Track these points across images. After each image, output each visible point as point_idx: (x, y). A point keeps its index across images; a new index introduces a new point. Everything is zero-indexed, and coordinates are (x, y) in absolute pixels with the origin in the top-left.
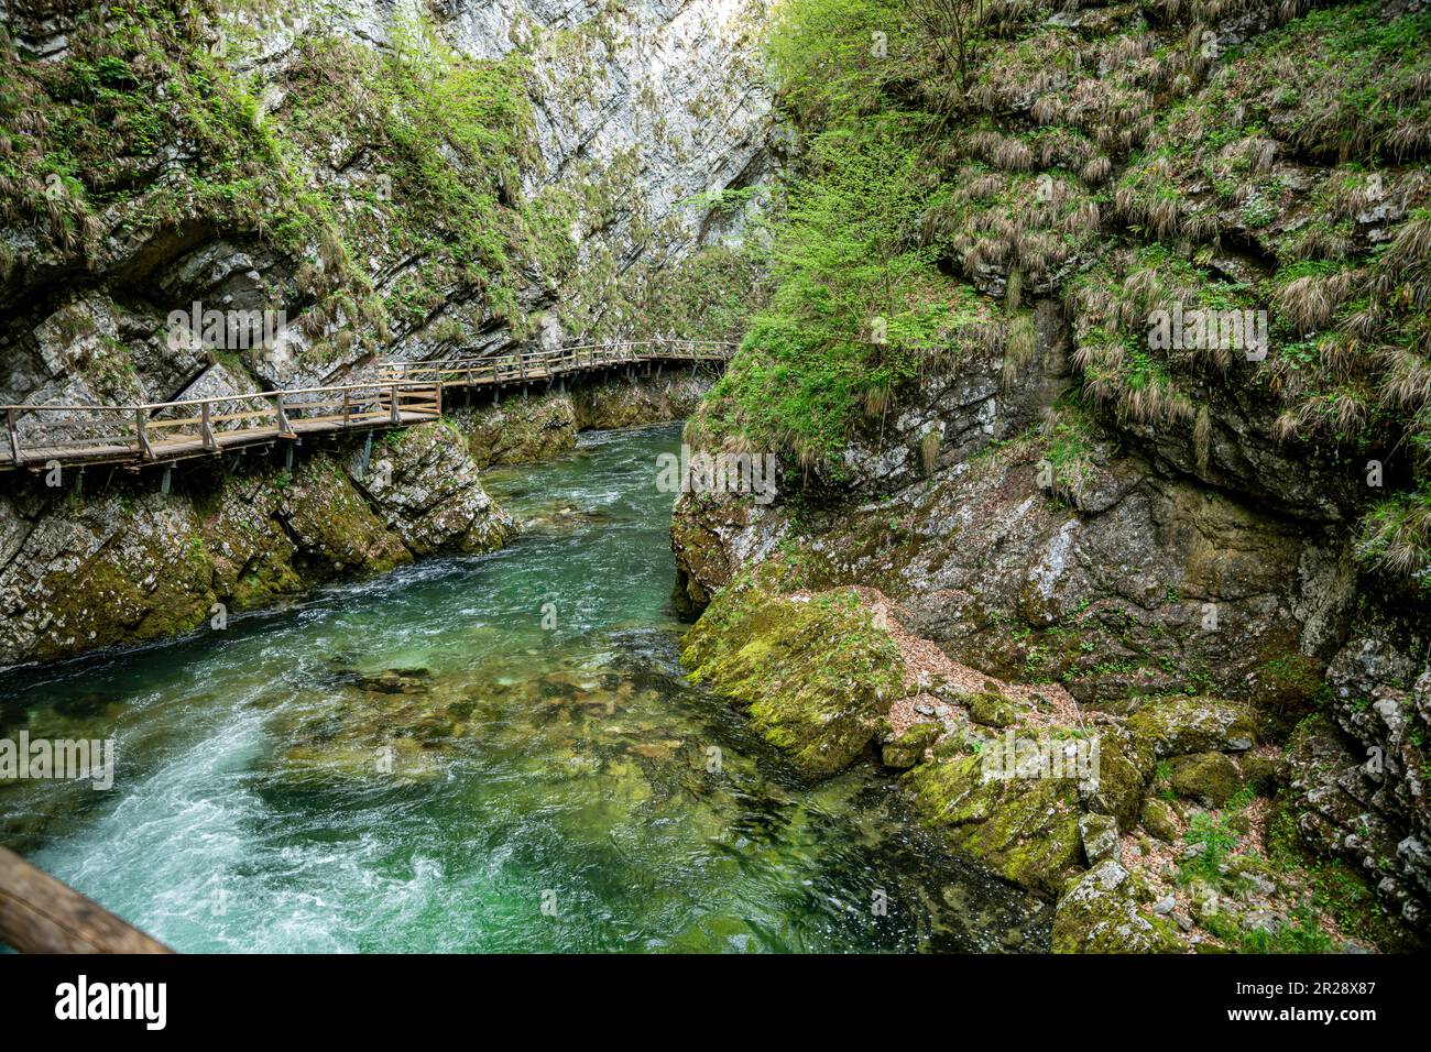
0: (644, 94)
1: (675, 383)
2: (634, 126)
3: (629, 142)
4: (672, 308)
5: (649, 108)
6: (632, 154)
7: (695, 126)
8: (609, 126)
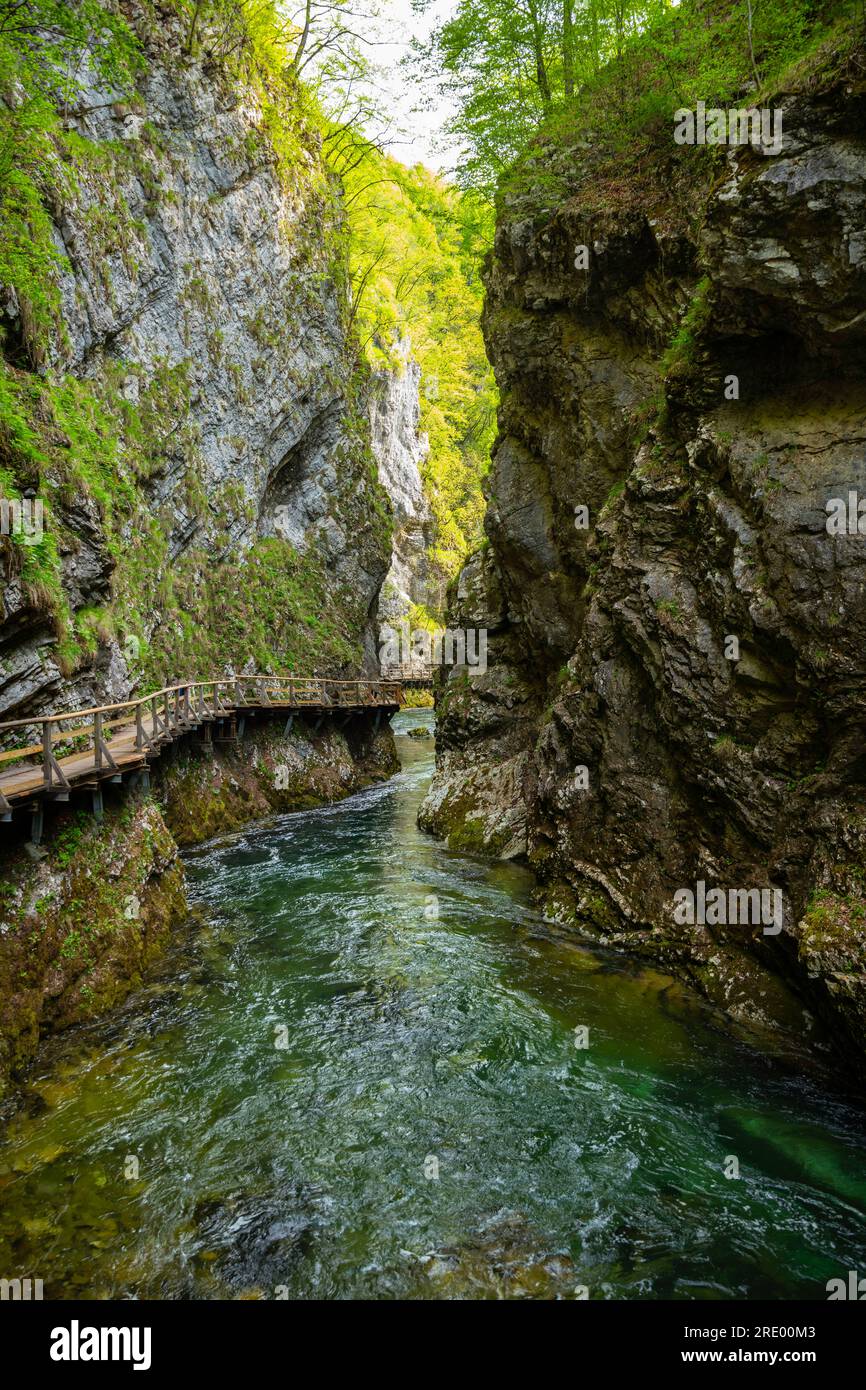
0: (194, 285)
1: (263, 749)
2: (182, 329)
3: (174, 354)
4: (245, 625)
5: (202, 310)
6: (180, 371)
7: (256, 356)
8: (146, 318)
